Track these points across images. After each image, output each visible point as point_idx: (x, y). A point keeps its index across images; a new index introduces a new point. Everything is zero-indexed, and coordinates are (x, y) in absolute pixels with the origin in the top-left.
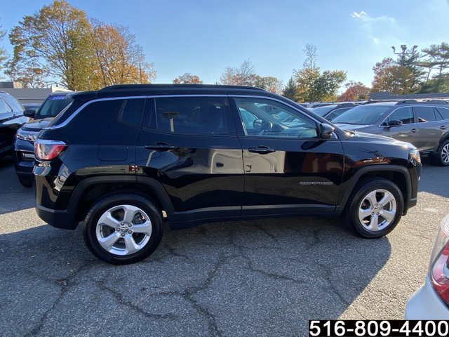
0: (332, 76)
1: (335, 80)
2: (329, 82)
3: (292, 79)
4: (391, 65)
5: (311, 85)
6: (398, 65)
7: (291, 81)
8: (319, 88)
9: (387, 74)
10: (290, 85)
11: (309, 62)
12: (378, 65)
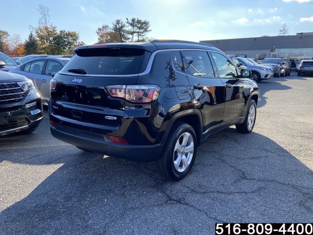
0: (67, 35)
1: (70, 38)
2: (65, 39)
3: (31, 35)
4: (109, 31)
5: (51, 42)
6: (114, 32)
7: (31, 37)
8: (58, 44)
9: (107, 37)
10: (30, 40)
11: (43, 21)
12: (100, 29)
